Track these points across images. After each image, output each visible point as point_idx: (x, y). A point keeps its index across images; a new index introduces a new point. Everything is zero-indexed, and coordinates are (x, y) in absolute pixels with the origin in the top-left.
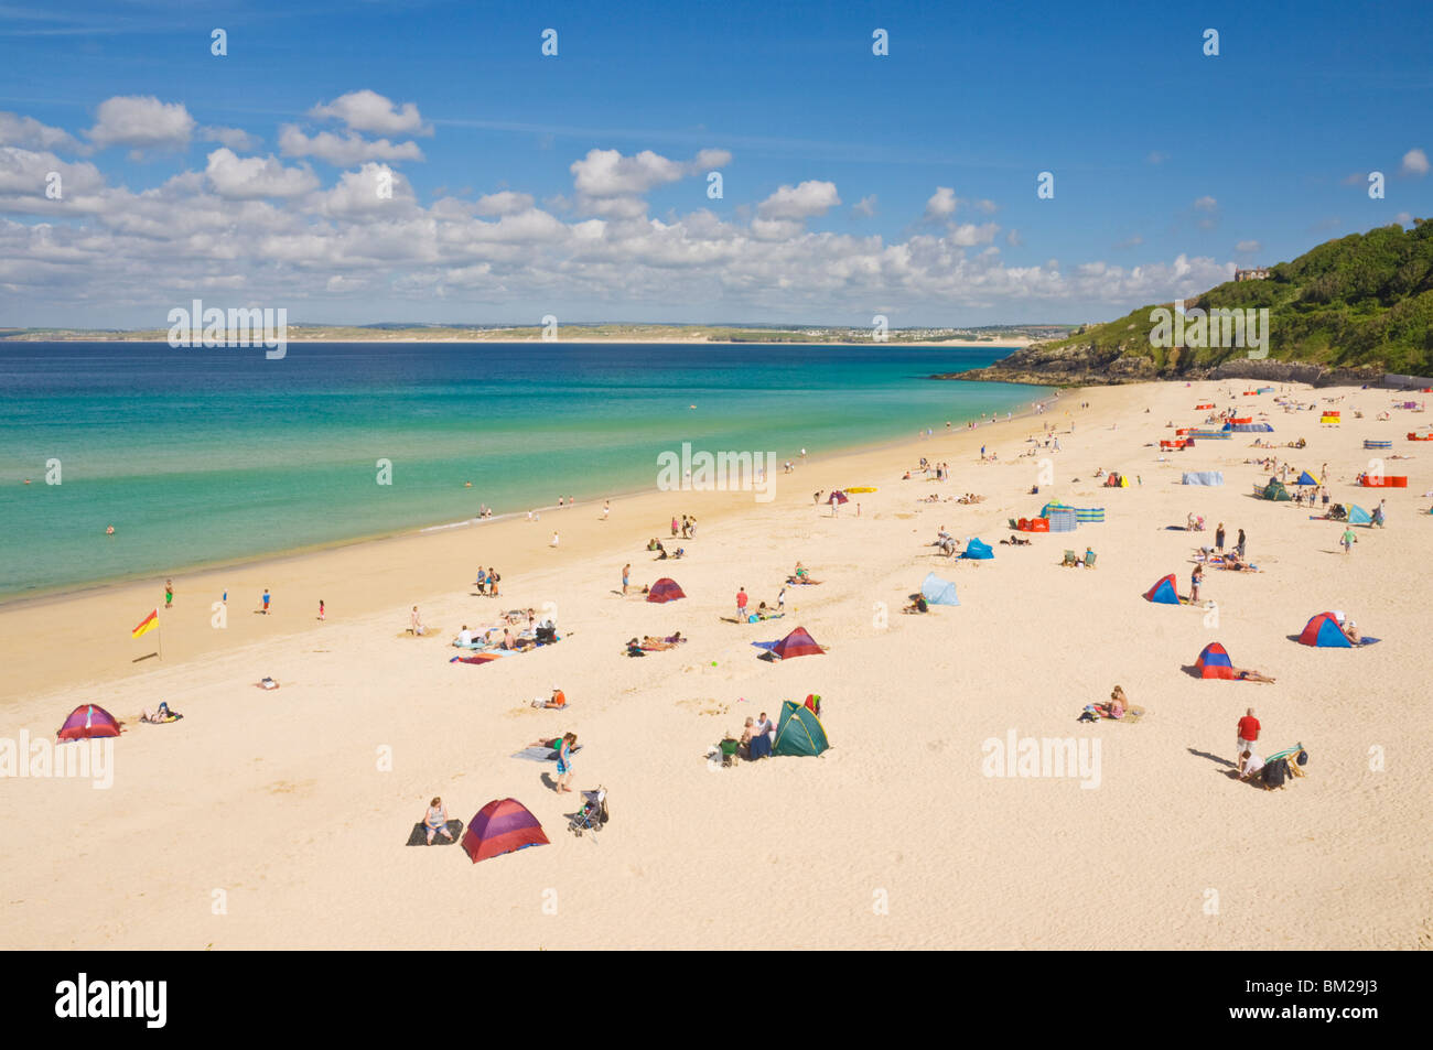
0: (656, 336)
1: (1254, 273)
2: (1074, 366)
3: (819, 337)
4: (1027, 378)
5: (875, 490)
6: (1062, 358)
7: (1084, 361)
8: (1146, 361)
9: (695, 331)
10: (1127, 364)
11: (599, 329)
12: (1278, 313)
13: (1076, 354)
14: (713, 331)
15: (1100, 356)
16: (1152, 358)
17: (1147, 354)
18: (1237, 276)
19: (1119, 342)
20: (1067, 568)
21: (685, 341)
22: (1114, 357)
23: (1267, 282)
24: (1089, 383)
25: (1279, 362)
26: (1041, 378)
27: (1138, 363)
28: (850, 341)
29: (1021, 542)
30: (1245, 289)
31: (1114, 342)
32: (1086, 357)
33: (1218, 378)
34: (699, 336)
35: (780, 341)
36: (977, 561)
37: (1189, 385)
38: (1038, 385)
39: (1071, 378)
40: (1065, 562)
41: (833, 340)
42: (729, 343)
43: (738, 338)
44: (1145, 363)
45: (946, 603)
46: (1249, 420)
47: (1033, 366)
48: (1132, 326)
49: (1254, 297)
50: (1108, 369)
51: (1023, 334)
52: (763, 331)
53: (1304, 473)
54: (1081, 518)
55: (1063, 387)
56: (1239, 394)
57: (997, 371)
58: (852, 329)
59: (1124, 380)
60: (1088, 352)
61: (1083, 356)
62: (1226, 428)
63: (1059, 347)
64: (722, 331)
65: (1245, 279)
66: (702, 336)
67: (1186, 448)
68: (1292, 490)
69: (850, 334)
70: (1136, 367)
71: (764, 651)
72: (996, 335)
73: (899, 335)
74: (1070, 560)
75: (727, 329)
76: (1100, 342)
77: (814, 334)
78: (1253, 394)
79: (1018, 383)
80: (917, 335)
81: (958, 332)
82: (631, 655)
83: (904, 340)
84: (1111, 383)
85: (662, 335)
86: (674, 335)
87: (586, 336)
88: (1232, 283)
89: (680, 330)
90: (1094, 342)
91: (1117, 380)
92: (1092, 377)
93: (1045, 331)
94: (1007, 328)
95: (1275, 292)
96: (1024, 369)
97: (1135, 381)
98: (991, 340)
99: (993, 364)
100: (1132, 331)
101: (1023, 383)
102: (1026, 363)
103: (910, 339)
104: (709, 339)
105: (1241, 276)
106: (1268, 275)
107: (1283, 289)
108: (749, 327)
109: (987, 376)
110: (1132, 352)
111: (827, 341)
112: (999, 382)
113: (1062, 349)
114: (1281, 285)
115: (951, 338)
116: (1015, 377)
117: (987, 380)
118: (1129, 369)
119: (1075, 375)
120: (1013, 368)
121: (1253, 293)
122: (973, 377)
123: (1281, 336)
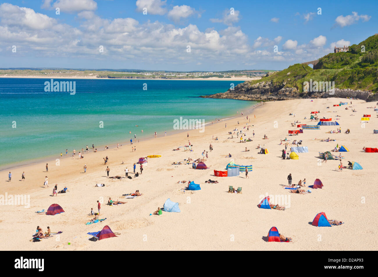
0: (70, 75)
1: (342, 49)
2: (264, 92)
3: (150, 76)
4: (243, 97)
5: (160, 156)
6: (258, 88)
7: (267, 89)
8: (294, 89)
9: (91, 73)
10: (286, 91)
11: (42, 71)
12: (352, 68)
13: (264, 86)
14: (99, 73)
15: (275, 87)
16: (297, 88)
17: (295, 86)
18: (335, 51)
19: (283, 80)
20: (230, 193)
21: (86, 78)
22: (281, 87)
23: (347, 54)
24: (269, 99)
25: (351, 90)
26: (249, 97)
27: (291, 90)
28: (165, 78)
29: (213, 182)
30: (338, 57)
31: (281, 81)
32: (269, 87)
33: (326, 97)
34: (92, 76)
35: (131, 78)
36: (193, 191)
37: (312, 101)
38: (247, 100)
39: (261, 97)
40: (230, 191)
41: (157, 78)
42: (107, 78)
43: (112, 76)
44: (294, 91)
45: (174, 211)
46: (331, 119)
47: (245, 92)
48: (289, 73)
49: (342, 60)
50: (278, 93)
51: (244, 75)
52: (124, 73)
53: (342, 147)
54: (241, 170)
55: (258, 101)
56: (331, 106)
57: (229, 94)
58: (166, 72)
59: (285, 98)
60: (269, 85)
61: (267, 87)
62: (319, 124)
63: (257, 83)
64: (104, 73)
65: (338, 52)
66: (94, 75)
67: (299, 134)
68: (335, 154)
69: (165, 74)
70: (290, 92)
71: (91, 236)
72: (232, 75)
73: (188, 75)
74: (231, 190)
75: (106, 72)
76: (275, 80)
77: (148, 75)
78: (337, 105)
79: (238, 100)
80: (196, 75)
81: (215, 74)
82: (34, 241)
83: (190, 77)
84: (279, 100)
85: (74, 75)
86: (80, 75)
87: (35, 75)
88: (333, 54)
89: (83, 72)
90: (272, 81)
91: (282, 98)
92: (271, 97)
93: (255, 73)
94: (238, 71)
95: (351, 58)
96: (241, 93)
97: (289, 98)
98: (230, 77)
99: (228, 91)
100: (288, 76)
101: (241, 100)
102: (242, 90)
103: (193, 77)
104: (97, 77)
105: (337, 50)
106: (348, 50)
107: (354, 57)
108: (117, 71)
109: (225, 96)
110: (288, 85)
111: (154, 78)
112: (230, 99)
113: (258, 84)
114: (353, 55)
115: (211, 76)
116: (237, 97)
117: (225, 98)
118: (287, 93)
119: (263, 96)
120: (237, 93)
121: (341, 59)
122: (218, 97)
123: (353, 78)
